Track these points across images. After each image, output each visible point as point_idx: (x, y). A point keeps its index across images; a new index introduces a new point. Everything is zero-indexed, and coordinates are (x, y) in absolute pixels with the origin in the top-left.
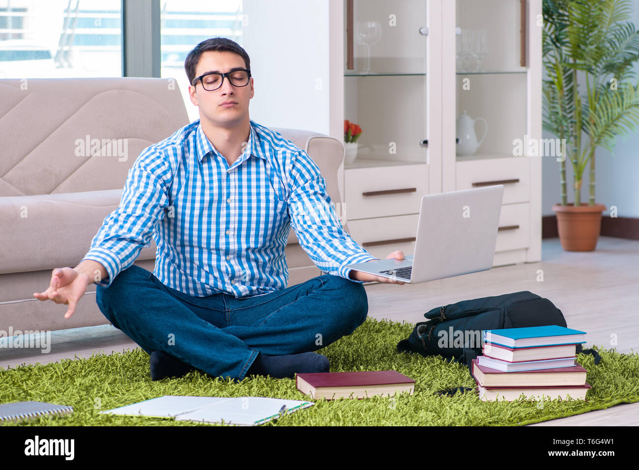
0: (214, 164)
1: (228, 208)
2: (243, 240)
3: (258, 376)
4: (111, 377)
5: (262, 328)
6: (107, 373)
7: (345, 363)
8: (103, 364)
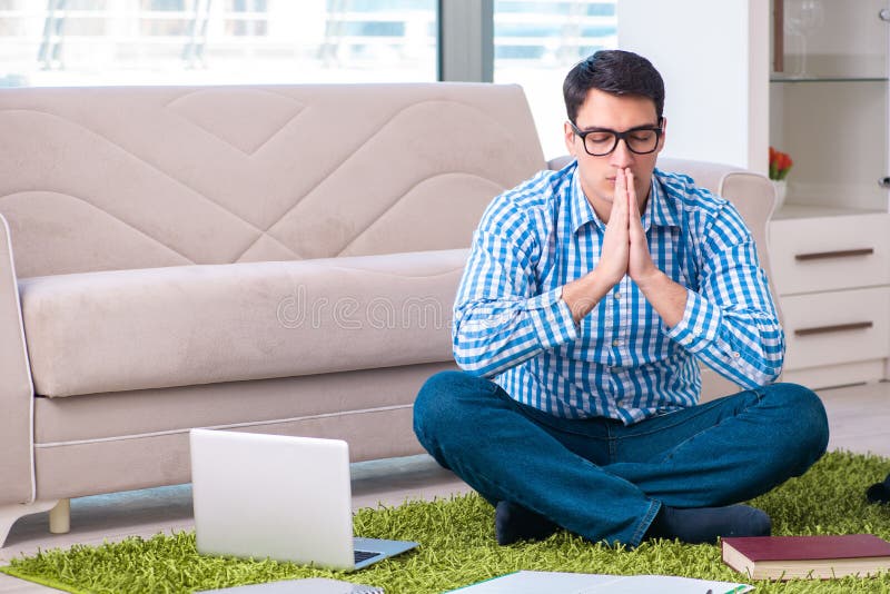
0: (595, 238)
1: (616, 306)
2: (639, 351)
3: (661, 540)
4: (438, 539)
5: (667, 465)
6: (430, 530)
7: (792, 522)
8: (422, 518)
